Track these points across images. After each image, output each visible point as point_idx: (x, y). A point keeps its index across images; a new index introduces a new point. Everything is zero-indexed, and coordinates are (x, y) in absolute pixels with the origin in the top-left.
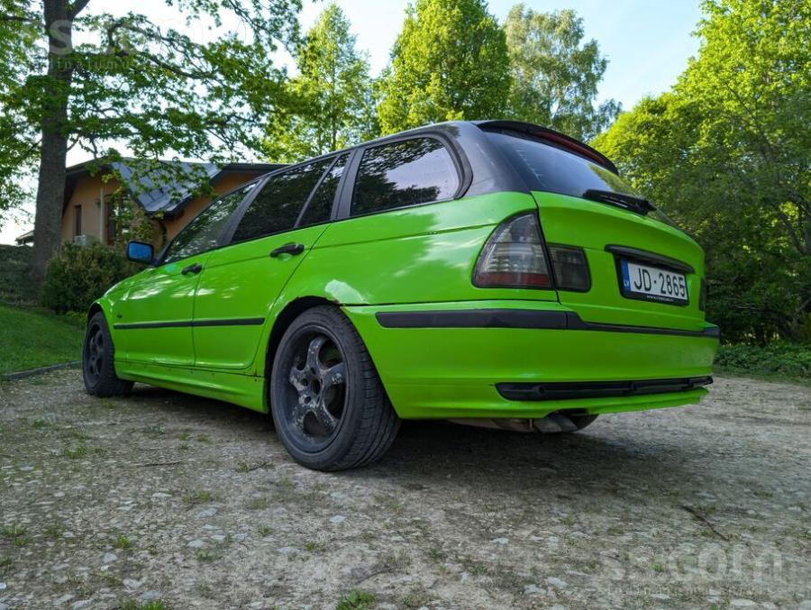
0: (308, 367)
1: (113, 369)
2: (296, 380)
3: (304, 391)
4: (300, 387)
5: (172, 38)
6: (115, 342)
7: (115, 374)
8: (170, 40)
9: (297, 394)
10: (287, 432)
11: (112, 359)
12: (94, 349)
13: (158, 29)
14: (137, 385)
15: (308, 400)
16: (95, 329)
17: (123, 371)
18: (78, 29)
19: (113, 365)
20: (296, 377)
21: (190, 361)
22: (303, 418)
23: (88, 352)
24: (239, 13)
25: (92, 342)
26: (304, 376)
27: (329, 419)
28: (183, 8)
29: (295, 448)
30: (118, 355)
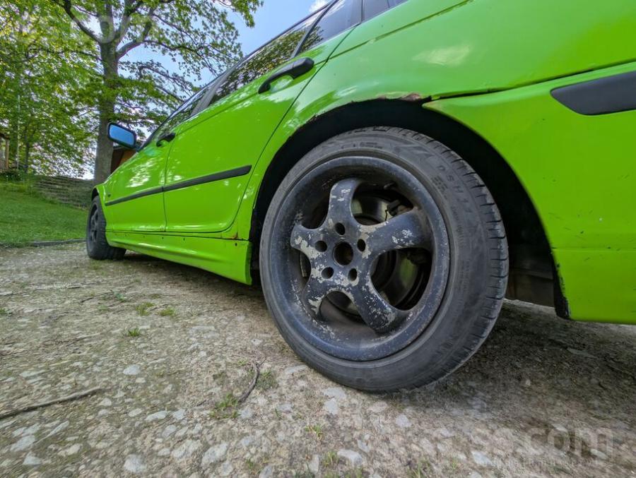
0: (330, 222)
1: (105, 238)
2: (305, 243)
3: (320, 260)
4: (312, 253)
5: (176, 78)
6: (106, 217)
7: (106, 243)
8: (174, 79)
9: (307, 264)
10: (289, 317)
11: (104, 231)
12: (94, 223)
13: (167, 71)
14: (128, 252)
15: (329, 272)
16: (95, 208)
17: (113, 240)
18: (123, 69)
19: (105, 235)
20: (306, 238)
21: (162, 227)
22: (319, 299)
23: (90, 225)
24: (211, 71)
25: (92, 219)
26: (321, 237)
27: (383, 308)
28: (182, 68)
29: (305, 344)
30: (108, 227)
